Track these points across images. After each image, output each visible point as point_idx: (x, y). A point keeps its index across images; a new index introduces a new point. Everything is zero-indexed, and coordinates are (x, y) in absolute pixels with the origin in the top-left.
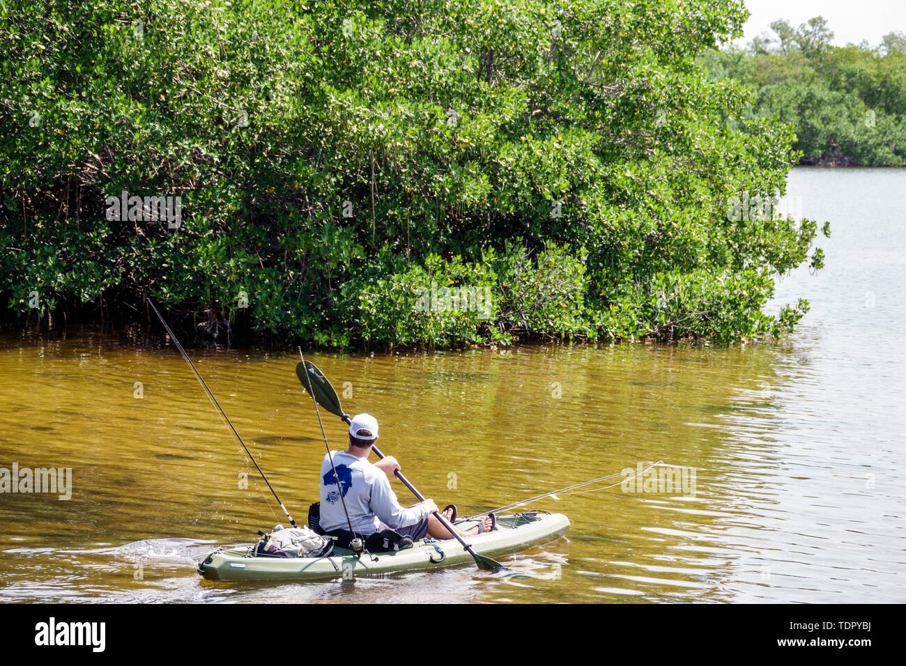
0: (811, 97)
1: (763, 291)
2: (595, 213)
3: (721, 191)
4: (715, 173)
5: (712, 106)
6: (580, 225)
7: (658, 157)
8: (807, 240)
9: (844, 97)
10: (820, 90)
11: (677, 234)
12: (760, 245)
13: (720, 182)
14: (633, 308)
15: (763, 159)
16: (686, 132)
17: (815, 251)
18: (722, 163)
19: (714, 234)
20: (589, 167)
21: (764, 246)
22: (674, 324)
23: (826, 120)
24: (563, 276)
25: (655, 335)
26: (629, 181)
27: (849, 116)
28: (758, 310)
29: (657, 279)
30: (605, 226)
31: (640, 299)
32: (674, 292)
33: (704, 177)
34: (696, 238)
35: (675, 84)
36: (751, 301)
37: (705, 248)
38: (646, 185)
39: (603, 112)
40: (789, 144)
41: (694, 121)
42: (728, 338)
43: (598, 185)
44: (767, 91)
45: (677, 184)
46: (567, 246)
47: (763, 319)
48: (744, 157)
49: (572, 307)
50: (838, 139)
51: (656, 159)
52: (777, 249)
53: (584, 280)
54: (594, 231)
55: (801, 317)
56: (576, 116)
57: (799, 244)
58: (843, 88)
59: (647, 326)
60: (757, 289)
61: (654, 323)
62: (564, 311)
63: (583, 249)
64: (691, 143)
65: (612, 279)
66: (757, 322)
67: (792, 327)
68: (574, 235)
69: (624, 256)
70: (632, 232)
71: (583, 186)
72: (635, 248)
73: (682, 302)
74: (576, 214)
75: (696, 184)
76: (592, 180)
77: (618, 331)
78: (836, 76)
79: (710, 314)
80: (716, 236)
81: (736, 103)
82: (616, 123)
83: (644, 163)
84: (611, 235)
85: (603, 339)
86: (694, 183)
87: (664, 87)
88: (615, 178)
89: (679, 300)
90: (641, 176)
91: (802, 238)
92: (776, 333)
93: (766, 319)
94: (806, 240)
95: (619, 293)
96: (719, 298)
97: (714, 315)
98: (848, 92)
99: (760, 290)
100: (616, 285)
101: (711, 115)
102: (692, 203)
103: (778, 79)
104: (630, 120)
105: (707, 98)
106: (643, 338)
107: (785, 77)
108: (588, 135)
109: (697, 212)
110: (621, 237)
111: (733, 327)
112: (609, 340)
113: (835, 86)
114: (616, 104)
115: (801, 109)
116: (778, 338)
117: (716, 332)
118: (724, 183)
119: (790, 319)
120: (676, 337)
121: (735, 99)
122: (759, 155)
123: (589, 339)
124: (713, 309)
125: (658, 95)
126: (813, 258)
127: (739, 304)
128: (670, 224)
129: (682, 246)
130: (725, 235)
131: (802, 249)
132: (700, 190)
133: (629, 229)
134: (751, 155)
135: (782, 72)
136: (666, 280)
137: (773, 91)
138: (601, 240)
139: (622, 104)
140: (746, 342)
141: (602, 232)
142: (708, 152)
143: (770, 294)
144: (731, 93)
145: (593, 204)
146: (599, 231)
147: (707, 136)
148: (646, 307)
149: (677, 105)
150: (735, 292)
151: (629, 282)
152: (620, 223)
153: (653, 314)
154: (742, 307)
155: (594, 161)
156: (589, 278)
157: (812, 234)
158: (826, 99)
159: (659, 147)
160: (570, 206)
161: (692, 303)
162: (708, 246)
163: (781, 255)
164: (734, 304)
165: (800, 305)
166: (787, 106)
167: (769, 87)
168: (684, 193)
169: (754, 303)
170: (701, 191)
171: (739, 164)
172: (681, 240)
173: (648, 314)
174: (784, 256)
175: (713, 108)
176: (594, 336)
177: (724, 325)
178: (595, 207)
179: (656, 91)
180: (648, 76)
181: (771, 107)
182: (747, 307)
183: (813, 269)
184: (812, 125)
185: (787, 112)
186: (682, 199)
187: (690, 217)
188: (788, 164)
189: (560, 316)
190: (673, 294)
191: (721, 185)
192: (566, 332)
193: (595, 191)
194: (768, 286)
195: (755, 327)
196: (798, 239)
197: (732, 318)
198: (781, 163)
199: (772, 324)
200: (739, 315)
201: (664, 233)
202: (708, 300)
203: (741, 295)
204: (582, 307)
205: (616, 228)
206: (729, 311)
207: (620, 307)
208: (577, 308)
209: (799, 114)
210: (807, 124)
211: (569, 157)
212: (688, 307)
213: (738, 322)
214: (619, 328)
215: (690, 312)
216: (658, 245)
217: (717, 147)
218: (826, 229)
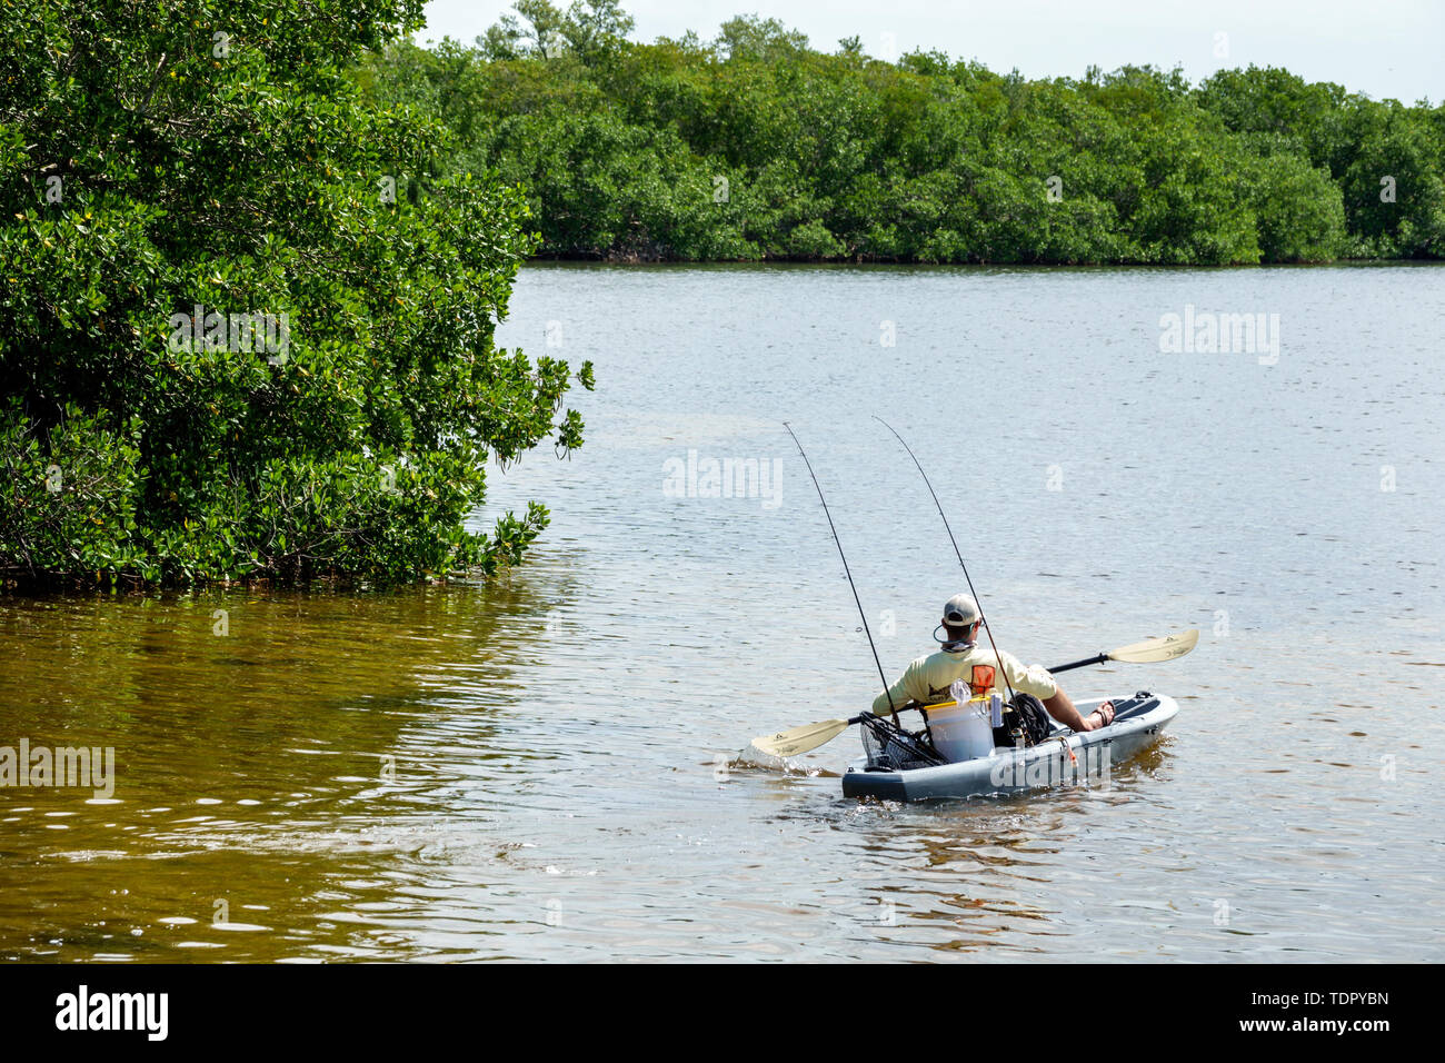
0: (592, 135)
1: (465, 491)
2: (157, 351)
3: (388, 309)
4: (377, 275)
5: (371, 154)
6: (131, 376)
7: (273, 247)
8: (552, 397)
9: (651, 135)
10: (610, 124)
11: (307, 390)
12: (466, 407)
13: (388, 292)
14: (227, 525)
15: (469, 250)
16: (322, 202)
17: (565, 416)
18: (390, 258)
19: (378, 388)
20: (143, 265)
21: (473, 409)
22: (303, 552)
23: (621, 178)
24: (94, 467)
25: (269, 573)
26: (218, 292)
27: (662, 171)
28: (455, 523)
29: (272, 470)
30: (175, 375)
31: (241, 507)
32: (302, 494)
33: (357, 284)
34: (342, 395)
35: (299, 115)
36: (443, 508)
37: (359, 413)
38: (251, 301)
39: (169, 166)
40: (517, 221)
41: (339, 182)
42: (402, 576)
43: (163, 301)
44: (511, 126)
45: (307, 297)
46: (102, 413)
47: (466, 540)
48: (433, 246)
49: (114, 525)
50: (644, 213)
51: (268, 251)
52: (497, 412)
53: (136, 476)
54: (155, 384)
55: (534, 535)
56: (120, 175)
57: (536, 402)
58: (650, 119)
59: (254, 556)
60: (454, 486)
61: (265, 552)
62: (99, 532)
63: (136, 419)
64: (331, 222)
65: (189, 473)
66: (456, 547)
67: (519, 554)
68: (117, 393)
69: (210, 428)
70: (225, 386)
71: (134, 302)
72: (232, 416)
73: (318, 511)
74: (122, 354)
75: (343, 296)
76: (151, 290)
77: (200, 566)
78: (638, 97)
79: (369, 533)
80: (381, 393)
81: (416, 148)
82: (191, 187)
83: (246, 260)
84: (186, 391)
85: (172, 582)
86: (337, 296)
87: (278, 121)
88: (194, 287)
89: (312, 508)
90: (241, 282)
91: (542, 393)
92: (489, 566)
93: (471, 540)
94: (550, 395)
95: (203, 497)
96: (384, 503)
97: (375, 534)
98: (660, 126)
99: (459, 488)
100: (196, 484)
101: (369, 172)
102: (335, 331)
103: (532, 104)
104: (218, 182)
105: (361, 139)
106: (246, 580)
107: (547, 101)
108: (140, 208)
109: (344, 348)
110: (206, 394)
111: (411, 556)
112: (185, 584)
113: (635, 115)
114: (194, 151)
115: (576, 158)
116: (494, 575)
117: (379, 565)
118: (394, 293)
119: (514, 540)
120: (308, 574)
121: (413, 140)
122: (461, 242)
123: (148, 582)
124: (374, 523)
125: (268, 135)
126: (562, 428)
127: (422, 515)
128: (296, 370)
129: (317, 410)
130: (401, 390)
131: (542, 411)
132: (348, 307)
133: (220, 380)
134: (447, 244)
135: (539, 91)
136: (288, 473)
137: (523, 127)
138: (168, 400)
139: (203, 152)
140: (435, 583)
141: (170, 386)
142: (363, 238)
143: (478, 494)
144: (405, 129)
145: (154, 336)
146: (164, 385)
147: (361, 210)
148: (252, 522)
149: (302, 151)
150: (414, 491)
151: (220, 477)
152: (204, 369)
153: (265, 536)
154: (426, 518)
155: (151, 256)
156: (145, 471)
157: (562, 385)
158: (620, 139)
159: (273, 229)
160: (112, 340)
161: (337, 514)
162: (367, 409)
163: (504, 425)
164: (410, 513)
165: (532, 514)
166: (549, 154)
167: (514, 118)
168: (321, 313)
169: (448, 513)
170: (351, 307)
171: (424, 260)
172: (316, 399)
173: (255, 534)
174: (509, 426)
175: (373, 159)
176: (155, 577)
177: (395, 553)
178: (155, 340)
179: (265, 130)
180: (249, 101)
181: (519, 155)
182: (434, 519)
183: (561, 449)
184: (595, 187)
185: (549, 164)
186: (317, 324)
187: (332, 356)
188: (515, 257)
189: (93, 542)
190: (300, 498)
191: (390, 296)
192: (103, 570)
193: (156, 311)
194: (473, 481)
195: (451, 556)
196: (535, 393)
197: (410, 540)
198: (502, 257)
199: (481, 549)
200: (421, 532)
201: (286, 386)
202: (364, 507)
203: (426, 497)
204: (132, 525)
205: (196, 378)
206: (402, 527)
207: (204, 523)
208: (122, 527)
209: (571, 169)
210: (587, 186)
211: (106, 251)
212: (328, 520)
213: (420, 547)
214: (200, 561)
215: (333, 530)
216: (274, 408)
217: (381, 228)
218: (586, 376)
